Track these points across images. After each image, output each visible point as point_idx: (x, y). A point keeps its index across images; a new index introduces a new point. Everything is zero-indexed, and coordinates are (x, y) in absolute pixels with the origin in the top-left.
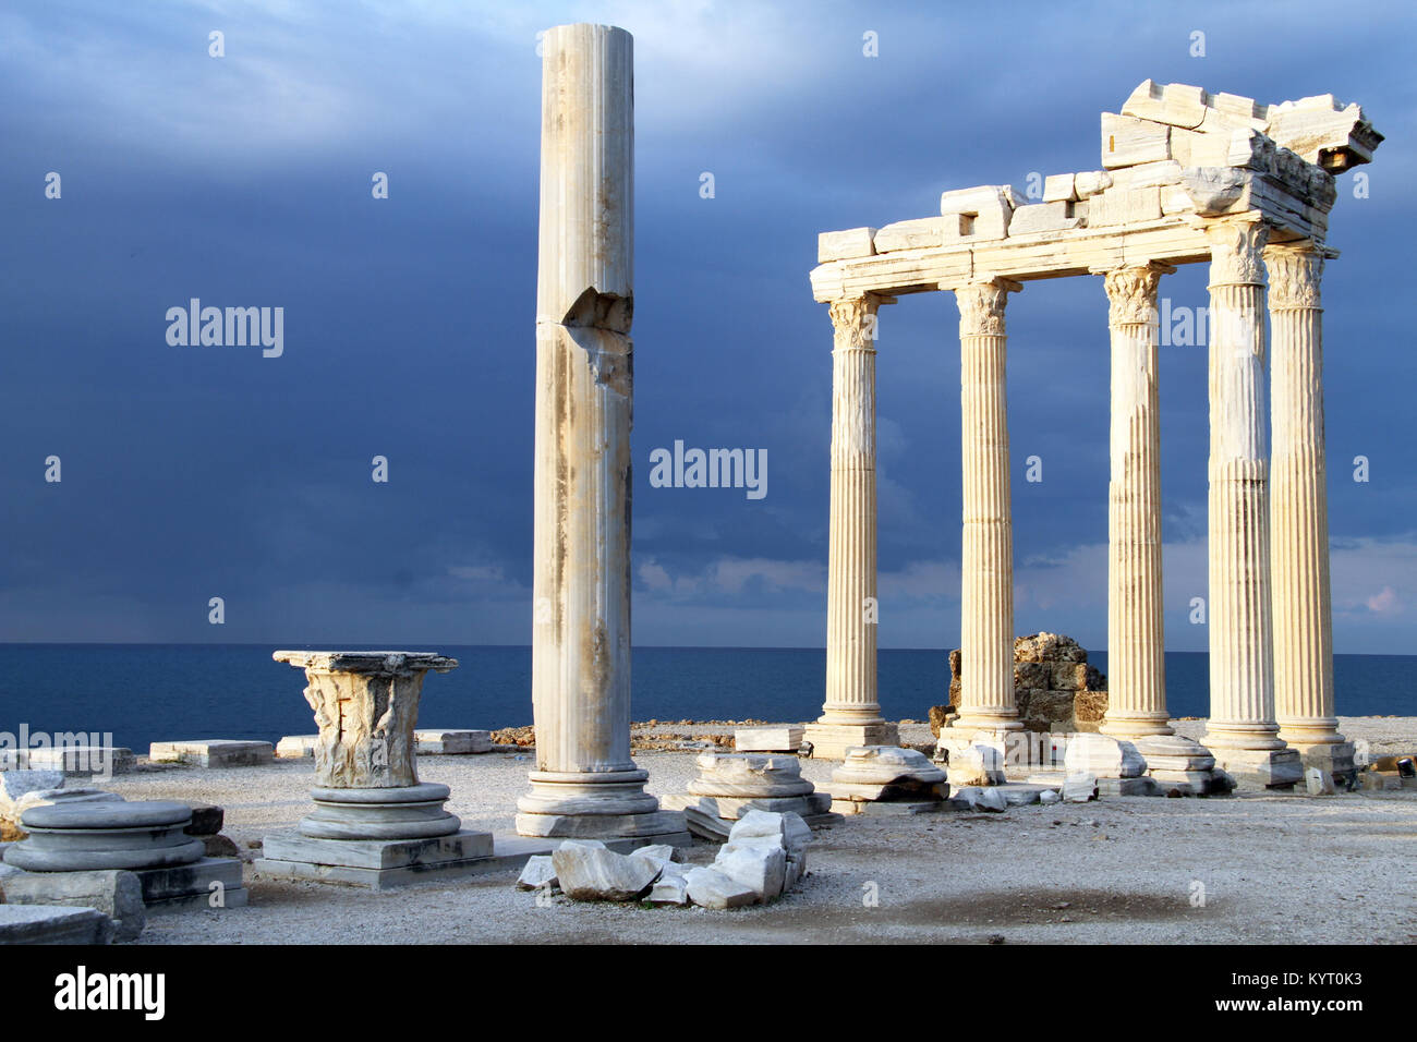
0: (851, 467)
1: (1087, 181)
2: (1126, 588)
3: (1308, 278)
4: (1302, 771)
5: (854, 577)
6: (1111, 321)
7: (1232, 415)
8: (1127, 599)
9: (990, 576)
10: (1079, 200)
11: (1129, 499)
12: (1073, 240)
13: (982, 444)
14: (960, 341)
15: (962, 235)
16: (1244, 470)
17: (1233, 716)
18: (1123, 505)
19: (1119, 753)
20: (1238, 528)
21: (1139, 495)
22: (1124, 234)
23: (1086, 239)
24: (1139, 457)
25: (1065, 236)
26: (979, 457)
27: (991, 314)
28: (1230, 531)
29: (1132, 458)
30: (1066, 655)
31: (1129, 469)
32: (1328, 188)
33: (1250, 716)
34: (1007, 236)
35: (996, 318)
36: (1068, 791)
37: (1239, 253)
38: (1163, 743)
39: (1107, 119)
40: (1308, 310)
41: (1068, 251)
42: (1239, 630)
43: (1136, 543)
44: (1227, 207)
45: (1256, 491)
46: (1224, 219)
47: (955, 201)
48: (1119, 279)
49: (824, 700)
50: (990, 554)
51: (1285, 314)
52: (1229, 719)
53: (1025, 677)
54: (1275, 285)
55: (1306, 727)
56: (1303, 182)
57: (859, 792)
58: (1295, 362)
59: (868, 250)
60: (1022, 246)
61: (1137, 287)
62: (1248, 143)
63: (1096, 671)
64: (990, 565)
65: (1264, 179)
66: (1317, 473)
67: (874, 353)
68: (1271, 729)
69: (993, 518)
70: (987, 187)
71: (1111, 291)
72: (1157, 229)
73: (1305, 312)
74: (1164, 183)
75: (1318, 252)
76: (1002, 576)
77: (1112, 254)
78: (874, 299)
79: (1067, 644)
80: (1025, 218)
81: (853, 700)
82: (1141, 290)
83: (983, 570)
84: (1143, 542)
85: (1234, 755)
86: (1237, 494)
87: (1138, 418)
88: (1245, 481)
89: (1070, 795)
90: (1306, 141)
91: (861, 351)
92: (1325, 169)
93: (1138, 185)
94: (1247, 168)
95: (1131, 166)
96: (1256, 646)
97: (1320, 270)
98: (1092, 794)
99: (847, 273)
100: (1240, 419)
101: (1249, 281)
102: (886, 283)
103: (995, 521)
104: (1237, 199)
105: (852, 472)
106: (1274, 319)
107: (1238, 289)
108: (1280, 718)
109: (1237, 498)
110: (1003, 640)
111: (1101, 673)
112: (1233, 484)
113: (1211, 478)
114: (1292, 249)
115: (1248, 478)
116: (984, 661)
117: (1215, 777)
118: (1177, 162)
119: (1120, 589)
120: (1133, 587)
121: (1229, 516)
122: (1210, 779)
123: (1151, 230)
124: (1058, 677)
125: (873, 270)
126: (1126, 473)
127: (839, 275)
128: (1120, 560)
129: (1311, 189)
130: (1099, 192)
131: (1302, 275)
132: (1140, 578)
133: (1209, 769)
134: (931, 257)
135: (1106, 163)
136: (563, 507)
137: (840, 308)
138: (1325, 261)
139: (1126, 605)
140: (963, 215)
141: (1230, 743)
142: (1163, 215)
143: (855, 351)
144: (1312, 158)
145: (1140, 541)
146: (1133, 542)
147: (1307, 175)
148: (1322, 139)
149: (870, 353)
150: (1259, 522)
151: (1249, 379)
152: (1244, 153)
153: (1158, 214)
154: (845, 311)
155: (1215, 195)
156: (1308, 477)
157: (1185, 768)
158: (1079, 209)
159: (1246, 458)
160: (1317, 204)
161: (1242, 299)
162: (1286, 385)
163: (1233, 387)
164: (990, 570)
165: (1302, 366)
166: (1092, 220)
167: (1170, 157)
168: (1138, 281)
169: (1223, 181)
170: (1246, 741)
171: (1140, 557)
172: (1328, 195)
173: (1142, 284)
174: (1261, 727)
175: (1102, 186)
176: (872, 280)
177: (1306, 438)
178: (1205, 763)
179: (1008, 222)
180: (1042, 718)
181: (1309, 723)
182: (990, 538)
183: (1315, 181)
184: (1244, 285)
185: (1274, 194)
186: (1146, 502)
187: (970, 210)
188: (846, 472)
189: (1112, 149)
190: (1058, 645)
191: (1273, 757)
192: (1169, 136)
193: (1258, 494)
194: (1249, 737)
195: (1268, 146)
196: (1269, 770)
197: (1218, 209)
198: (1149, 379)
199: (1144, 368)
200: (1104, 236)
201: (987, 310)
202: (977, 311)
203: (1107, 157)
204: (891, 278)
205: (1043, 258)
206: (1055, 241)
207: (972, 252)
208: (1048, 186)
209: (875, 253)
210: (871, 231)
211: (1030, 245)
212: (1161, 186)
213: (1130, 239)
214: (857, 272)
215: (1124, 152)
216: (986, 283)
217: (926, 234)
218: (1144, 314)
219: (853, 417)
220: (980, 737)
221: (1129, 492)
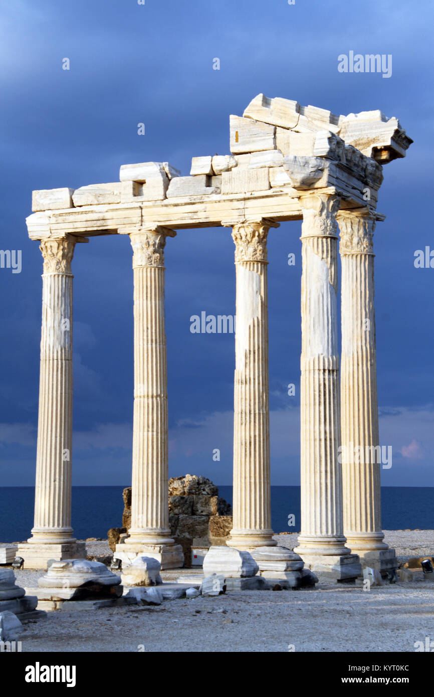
0: (55, 358)
1: (220, 162)
2: (246, 443)
3: (365, 234)
4: (361, 569)
5: (56, 437)
6: (237, 259)
7: (317, 325)
8: (246, 451)
9: (153, 435)
10: (215, 175)
11: (248, 382)
12: (211, 202)
13: (148, 343)
14: (133, 270)
15: (135, 195)
16: (324, 363)
17: (316, 532)
18: (244, 386)
19: (240, 560)
20: (320, 402)
21: (254, 379)
22: (245, 199)
23: (219, 202)
24: (254, 353)
25: (206, 199)
26: (145, 352)
27: (155, 252)
28: (315, 404)
29: (250, 354)
30: (204, 490)
31: (248, 361)
32: (378, 174)
33: (327, 532)
34: (166, 198)
35: (158, 255)
36: (206, 588)
37: (321, 215)
38: (270, 552)
39: (234, 120)
40: (365, 255)
41: (207, 210)
42: (320, 472)
43: (252, 412)
44: (313, 183)
45: (331, 377)
46: (311, 192)
47: (129, 172)
48: (242, 230)
50: (153, 420)
51: (350, 257)
52: (313, 534)
53: (176, 507)
54: (344, 238)
55: (363, 539)
56: (362, 169)
57: (58, 593)
58: (357, 290)
59: (68, 204)
60: (176, 205)
61: (254, 236)
62: (327, 141)
63: (224, 501)
64: (153, 427)
65: (338, 166)
66: (371, 365)
67: (73, 277)
68: (340, 541)
69: (155, 394)
70: (152, 163)
71: (236, 238)
72: (267, 197)
73: (363, 256)
74: (272, 165)
75: (372, 216)
76: (161, 435)
77: (236, 213)
78: (72, 239)
79: (205, 483)
80: (179, 186)
81: (54, 526)
82: (256, 238)
83: (148, 431)
84: (257, 412)
85: (317, 560)
86: (319, 379)
87: (254, 326)
88: (324, 370)
89: (207, 591)
90: (364, 141)
91: (63, 276)
92: (376, 161)
93: (255, 166)
94: (326, 158)
95: (250, 153)
96: (332, 483)
97: (373, 228)
98: (222, 590)
99: (53, 220)
100: (321, 328)
101: (327, 234)
102: (81, 227)
103: (157, 396)
104: (320, 179)
105: (55, 361)
106: (344, 261)
107: (320, 239)
108: (347, 533)
109: (319, 381)
110: (161, 481)
111: (228, 503)
112: (317, 372)
113: (302, 368)
114: (355, 214)
115: (326, 368)
116: (148, 496)
117: (304, 575)
118: (280, 151)
119: (242, 444)
120: (250, 443)
121: (314, 395)
122: (301, 577)
123: (263, 197)
124: (199, 506)
125: (71, 218)
126: (246, 363)
127: (47, 221)
128: (242, 424)
129: (367, 173)
130: (228, 170)
131: (361, 231)
132: (255, 436)
133: (300, 570)
134: (113, 210)
135: (233, 149)
137: (48, 245)
138: (376, 222)
139: (246, 455)
140: (135, 182)
141: (314, 551)
142: (271, 187)
143: (58, 276)
144: (368, 153)
145: (255, 411)
146: (250, 411)
147: (364, 164)
148: (374, 140)
149: (69, 277)
150: (334, 398)
151: (327, 301)
152: (324, 148)
153: (267, 187)
154: (51, 246)
155: (306, 175)
156: (365, 368)
157: (284, 569)
158: (214, 181)
159: (325, 354)
160: (371, 184)
161: (323, 247)
162: (351, 305)
163: (317, 306)
164: (153, 431)
165: (361, 292)
166: (224, 188)
167: (275, 148)
168: (254, 232)
169: (310, 166)
170: (325, 549)
171: (255, 422)
172: (378, 178)
173: (257, 234)
174: (334, 539)
175: (230, 166)
176: (71, 225)
177: (364, 341)
178: (298, 566)
179: (166, 188)
180: (187, 535)
181: (366, 536)
182: (153, 409)
183: (370, 168)
184: (324, 237)
185: (344, 176)
186: (259, 384)
187: (140, 178)
188: (51, 361)
189: (237, 140)
190: (199, 484)
191: (342, 560)
192: (275, 133)
193: (333, 379)
194: (326, 547)
195: (340, 143)
196: (339, 569)
197: (307, 185)
198: (261, 299)
199: (258, 291)
200: (231, 200)
201: (151, 249)
202: (145, 250)
203: (233, 146)
204: (84, 224)
205: (190, 215)
206: (198, 203)
207: (141, 208)
208: (193, 164)
209: (73, 206)
210: (70, 191)
211: (182, 205)
212: (270, 167)
213: (249, 203)
214: (60, 219)
215: (245, 143)
216: (151, 230)
217: (109, 194)
218: (258, 255)
219: (56, 322)
220: (144, 550)
221: (248, 377)
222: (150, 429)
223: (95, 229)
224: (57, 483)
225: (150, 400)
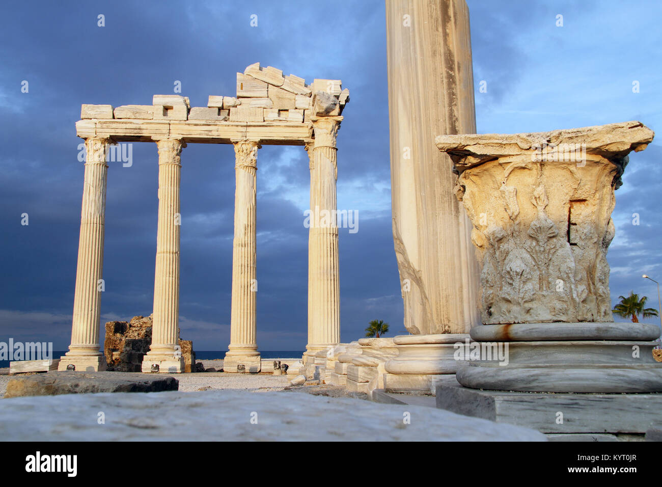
0: (95, 222)
1: (229, 101)
2: (244, 287)
5: (94, 279)
8: (244, 292)
9: (172, 279)
10: (224, 109)
11: (247, 246)
12: (222, 125)
14: (159, 166)
15: (164, 115)
18: (243, 248)
22: (247, 126)
23: (228, 126)
24: (250, 227)
25: (218, 123)
26: (169, 221)
27: (177, 155)
29: (248, 227)
31: (247, 231)
34: (187, 120)
35: (178, 157)
37: (331, 134)
39: (239, 75)
41: (219, 130)
43: (249, 266)
44: (329, 112)
45: (336, 239)
46: (326, 118)
47: (160, 100)
48: (244, 146)
49: (69, 343)
50: (173, 269)
59: (112, 117)
60: (196, 125)
61: (251, 150)
64: (173, 274)
67: (108, 167)
69: (174, 251)
70: (177, 96)
71: (238, 151)
72: (262, 126)
74: (266, 107)
76: (177, 280)
77: (240, 134)
80: (198, 113)
81: (90, 343)
82: (253, 152)
83: (169, 276)
84: (252, 266)
87: (251, 209)
88: (333, 234)
91: (103, 165)
93: (254, 106)
95: (251, 97)
99: (99, 126)
101: (334, 146)
102: (121, 133)
103: (176, 253)
104: (334, 110)
105: (95, 225)
112: (329, 234)
116: (168, 322)
118: (271, 99)
119: (241, 287)
120: (247, 286)
121: (327, 250)
123: (260, 126)
125: (114, 125)
126: (245, 233)
127: (93, 126)
128: (241, 273)
130: (235, 106)
132: (250, 282)
134: (147, 123)
135: (238, 94)
136: (454, 94)
139: (244, 294)
140: (164, 106)
142: (264, 121)
146: (247, 265)
149: (106, 167)
153: (262, 120)
155: (327, 106)
158: (224, 113)
164: (172, 277)
166: (232, 118)
167: (268, 97)
168: (252, 148)
169: (330, 101)
171: (250, 273)
175: (237, 104)
176: (113, 131)
179: (188, 113)
184: (331, 148)
187: (169, 105)
188: (92, 224)
189: (242, 89)
192: (268, 88)
197: (326, 113)
198: (255, 192)
199: (253, 187)
200: (237, 126)
201: (175, 152)
202: (170, 152)
203: (239, 92)
204: (124, 131)
205: (206, 132)
206: (213, 125)
207: (170, 125)
208: (209, 100)
209: (114, 118)
210: (112, 107)
211: (200, 125)
212: (264, 108)
213: (249, 129)
214: (105, 125)
215: (246, 91)
216: (177, 139)
217: (144, 113)
218: (253, 163)
219: (97, 197)
220: (167, 359)
221: (246, 242)
222: (171, 275)
223: (133, 135)
224: (93, 312)
225: (171, 254)
